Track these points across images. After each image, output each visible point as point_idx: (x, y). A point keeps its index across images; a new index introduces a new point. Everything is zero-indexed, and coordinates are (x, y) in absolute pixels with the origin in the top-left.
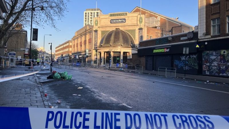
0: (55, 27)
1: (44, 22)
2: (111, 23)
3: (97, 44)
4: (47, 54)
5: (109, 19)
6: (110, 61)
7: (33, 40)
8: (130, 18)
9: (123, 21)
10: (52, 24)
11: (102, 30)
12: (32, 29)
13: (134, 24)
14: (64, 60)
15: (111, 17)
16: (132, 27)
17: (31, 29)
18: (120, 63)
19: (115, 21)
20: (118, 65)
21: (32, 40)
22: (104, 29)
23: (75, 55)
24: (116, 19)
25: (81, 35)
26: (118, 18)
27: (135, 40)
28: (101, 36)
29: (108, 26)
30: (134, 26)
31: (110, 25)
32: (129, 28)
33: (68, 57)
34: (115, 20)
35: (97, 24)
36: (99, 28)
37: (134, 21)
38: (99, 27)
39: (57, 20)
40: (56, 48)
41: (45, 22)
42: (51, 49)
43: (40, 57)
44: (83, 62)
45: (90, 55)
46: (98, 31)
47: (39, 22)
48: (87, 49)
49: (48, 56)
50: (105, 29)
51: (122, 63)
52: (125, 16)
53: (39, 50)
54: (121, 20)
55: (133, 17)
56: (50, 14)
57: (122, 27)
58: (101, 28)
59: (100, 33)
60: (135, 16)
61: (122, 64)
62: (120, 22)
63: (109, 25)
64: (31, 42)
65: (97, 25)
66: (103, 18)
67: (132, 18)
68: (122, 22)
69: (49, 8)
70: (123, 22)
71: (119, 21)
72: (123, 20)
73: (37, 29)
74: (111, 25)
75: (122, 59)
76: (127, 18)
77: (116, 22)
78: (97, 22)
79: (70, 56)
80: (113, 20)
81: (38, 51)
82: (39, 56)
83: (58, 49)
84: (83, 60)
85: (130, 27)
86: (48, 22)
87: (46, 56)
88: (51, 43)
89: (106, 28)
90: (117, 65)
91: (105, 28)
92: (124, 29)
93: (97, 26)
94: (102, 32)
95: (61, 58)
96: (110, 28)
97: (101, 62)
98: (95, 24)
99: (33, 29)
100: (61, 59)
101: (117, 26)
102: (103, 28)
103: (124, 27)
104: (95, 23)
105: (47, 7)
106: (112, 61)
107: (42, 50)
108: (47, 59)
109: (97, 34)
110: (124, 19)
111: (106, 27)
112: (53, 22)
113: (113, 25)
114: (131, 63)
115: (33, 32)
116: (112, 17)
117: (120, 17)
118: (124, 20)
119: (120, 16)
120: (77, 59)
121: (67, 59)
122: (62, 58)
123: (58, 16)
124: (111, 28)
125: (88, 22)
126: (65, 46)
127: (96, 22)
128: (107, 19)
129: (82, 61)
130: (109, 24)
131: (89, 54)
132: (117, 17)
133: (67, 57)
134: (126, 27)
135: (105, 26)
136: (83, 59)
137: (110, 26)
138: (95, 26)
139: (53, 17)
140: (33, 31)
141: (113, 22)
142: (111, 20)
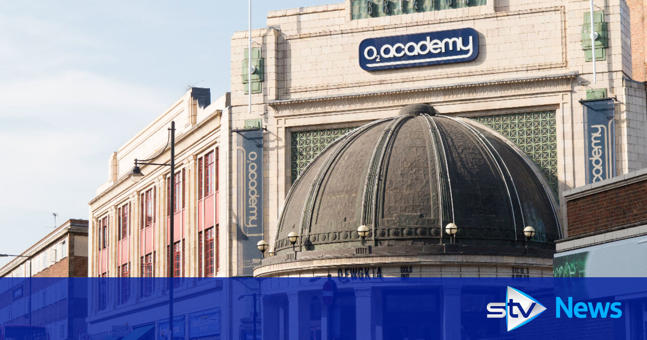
5: (347, 40)
9: (460, 45)
13: (539, 68)
15: (362, 23)
16: (526, 89)
19: (393, 53)
22: (312, 113)
26: (422, 30)
27: (556, 190)
28: (288, 173)
29: (345, 91)
30: (542, 86)
31: (359, 84)
32: (509, 103)
34: (392, 40)
35: (259, 79)
36: (270, 114)
37: (540, 44)
38: (272, 105)
50: (317, 120)
52: (474, 9)
54: (442, 45)
57: (448, 94)
58: (286, 111)
59: (281, 150)
60: (549, 10)
62: (430, 55)
65: (258, 90)
66: (301, 36)
67: (527, 21)
68: (448, 53)
70: (455, 52)
71: (423, 48)
72: (459, 41)
74: (369, 83)
76: (490, 24)
77: (405, 57)
78: (259, 61)
80: (377, 43)
85: (514, 90)
89: (330, 107)
91: (318, 107)
92: (469, 107)
93: (258, 98)
94: (294, 144)
96: (358, 104)
98: (246, 82)
101: (407, 85)
102: (306, 108)
103: (468, 93)
104: (245, 76)
110: (465, 34)
111: (324, 99)
113: (381, 82)
116: (375, 22)
117: (429, 15)
118: (465, 43)
124: (368, 102)
127: (250, 68)
128: (338, 40)
130: (350, 79)
132: (407, 18)
134: (482, 93)
135: (321, 93)
137: (357, 90)
138: (241, 93)
141: (383, 60)
142: (364, 44)
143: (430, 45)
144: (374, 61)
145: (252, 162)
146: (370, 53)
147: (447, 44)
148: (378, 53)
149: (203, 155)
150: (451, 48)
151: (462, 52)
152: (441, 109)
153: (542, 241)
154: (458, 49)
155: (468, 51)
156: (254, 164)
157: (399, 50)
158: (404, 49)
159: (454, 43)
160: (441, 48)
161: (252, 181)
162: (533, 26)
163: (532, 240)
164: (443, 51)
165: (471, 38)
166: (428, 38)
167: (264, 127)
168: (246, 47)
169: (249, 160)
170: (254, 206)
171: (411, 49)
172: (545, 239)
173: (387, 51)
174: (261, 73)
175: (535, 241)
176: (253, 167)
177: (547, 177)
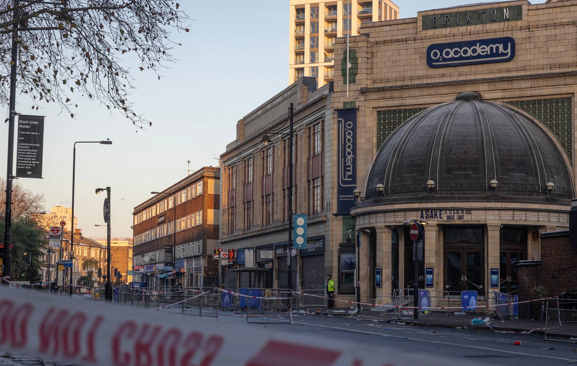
0: (125, 109)
1: (71, 83)
2: (430, 63)
3: (354, 181)
4: (91, 244)
5: (418, 44)
6: (429, 277)
7: (22, 173)
8: (538, 33)
9: (501, 50)
10: (113, 93)
11: (382, 103)
12: (16, 118)
13: (560, 66)
14: (179, 275)
15: (430, 32)
16: (551, 82)
17: (11, 120)
18: (482, 292)
19: (452, 54)
20: (473, 299)
21: (14, 173)
22: (392, 98)
23: (237, 246)
24: (458, 39)
25: (266, 139)
26: (473, 38)
27: (570, 156)
28: (375, 140)
29: (417, 82)
30: (561, 81)
31: (427, 77)
32: (537, 92)
33: (203, 263)
34: (451, 46)
35: (354, 73)
36: (362, 98)
37: (559, 49)
38: (364, 92)
39: (135, 72)
40: (138, 211)
41: (78, 83)
42: (107, 218)
43: (55, 259)
44: (280, 286)
45: (319, 244)
46: (359, 114)
47: (48, 86)
48: (302, 215)
49: (94, 254)
50: (396, 102)
51: (497, 290)
52: (512, 23)
53: (45, 224)
54: (488, 49)
55: (555, 25)
56: (101, 46)
57: (492, 86)
58: (374, 96)
59: (368, 125)
60: (568, 24)
61: (492, 292)
62: (479, 56)
63: (419, 78)
64: (9, 184)
65: (353, 81)
66: (385, 42)
67: (552, 32)
68: (492, 55)
69: (98, 16)
70: (497, 54)
71: (474, 51)
72: (501, 47)
73: (40, 119)
74: (434, 77)
75: (497, 266)
76: (524, 34)
77: (461, 58)
78: (354, 60)
79: (210, 257)
80: (441, 47)
81: (41, 231)
82: (49, 258)
83: (145, 216)
84: (278, 278)
85: (541, 82)
86: (90, 85)
87: (85, 254)
88: (108, 189)
89: (405, 93)
90: (466, 303)
91: (396, 94)
92: (508, 94)
93: (354, 87)
94: (379, 120)
95: (161, 266)
96: (426, 92)
97: (379, 285)
98: (344, 75)
99: (22, 117)
100: (162, 272)
101: (461, 78)
102: (388, 94)
103: (506, 86)
104: (344, 71)
105: (85, 10)
106: (441, 279)
107: (63, 223)
108: (90, 274)
109: (354, 129)
110: (506, 41)
111: (402, 88)
112: (114, 83)
113: (443, 76)
114: (539, 288)
115: (20, 135)
116: (439, 32)
117: (479, 27)
118: (505, 48)
119: (481, 23)
120: (250, 271)
121: (198, 269)
122: (166, 264)
123: (140, 52)
124: (432, 91)
125: (313, 59)
126: (183, 197)
127: (349, 65)
128: (411, 45)
129: (275, 283)
130: (419, 73)
131: (309, 240)
132: (462, 29)
133: (194, 263)
134: (516, 85)
135: (399, 84)
136: (279, 271)
137: (425, 81)
138: (341, 83)
139: (116, 56)
140: (20, 129)
141: (444, 60)
142: (431, 48)
143: (479, 50)
144: (438, 61)
145: (349, 129)
146: (435, 54)
147: (492, 49)
148: (441, 55)
149: (311, 125)
150: (494, 51)
151: (503, 54)
152: (486, 96)
153: (559, 193)
154: (500, 52)
155: (507, 54)
156: (349, 131)
157: (456, 53)
158: (460, 52)
159: (497, 48)
160: (487, 51)
161: (348, 144)
162: (556, 36)
163: (552, 192)
164: (489, 53)
165: (509, 44)
166: (478, 44)
167: (358, 108)
168: (345, 50)
169: (346, 128)
170: (349, 164)
171: (465, 52)
172: (562, 191)
173: (448, 53)
174: (355, 68)
175: (554, 192)
176: (349, 134)
177: (564, 146)
